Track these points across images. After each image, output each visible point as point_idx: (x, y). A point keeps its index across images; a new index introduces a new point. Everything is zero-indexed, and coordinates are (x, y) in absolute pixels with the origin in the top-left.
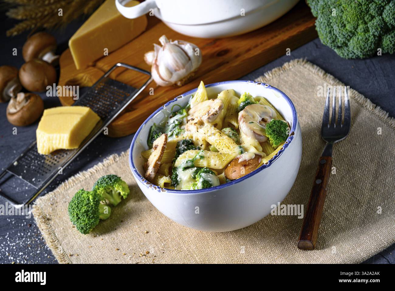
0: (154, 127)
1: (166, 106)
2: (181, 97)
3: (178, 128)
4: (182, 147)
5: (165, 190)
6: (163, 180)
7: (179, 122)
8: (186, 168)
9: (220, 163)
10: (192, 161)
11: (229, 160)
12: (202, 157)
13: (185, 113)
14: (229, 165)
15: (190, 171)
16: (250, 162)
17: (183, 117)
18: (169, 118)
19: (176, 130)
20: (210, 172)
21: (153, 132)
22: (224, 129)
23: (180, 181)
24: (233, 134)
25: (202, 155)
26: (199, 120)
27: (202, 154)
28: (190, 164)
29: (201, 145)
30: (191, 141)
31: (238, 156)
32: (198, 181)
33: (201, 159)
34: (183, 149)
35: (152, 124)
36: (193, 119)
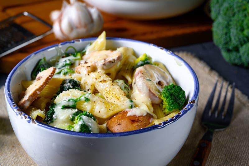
0: (43, 61)
1: (61, 45)
2: (79, 41)
3: (69, 68)
4: (68, 85)
5: (35, 122)
6: (37, 113)
7: (71, 62)
8: (65, 107)
9: (106, 111)
10: (75, 101)
11: (116, 110)
12: (87, 100)
13: (79, 56)
14: (115, 116)
15: (69, 111)
16: (140, 118)
17: (76, 60)
18: (61, 58)
19: (66, 69)
20: (93, 118)
21: (41, 65)
22: (117, 80)
23: (55, 119)
24: (125, 88)
25: (88, 98)
26: (93, 65)
27: (89, 96)
28: (71, 103)
29: (88, 89)
30: (79, 82)
31: (128, 110)
32: (76, 123)
33: (85, 101)
34: (68, 87)
35: (42, 58)
36: (86, 63)
